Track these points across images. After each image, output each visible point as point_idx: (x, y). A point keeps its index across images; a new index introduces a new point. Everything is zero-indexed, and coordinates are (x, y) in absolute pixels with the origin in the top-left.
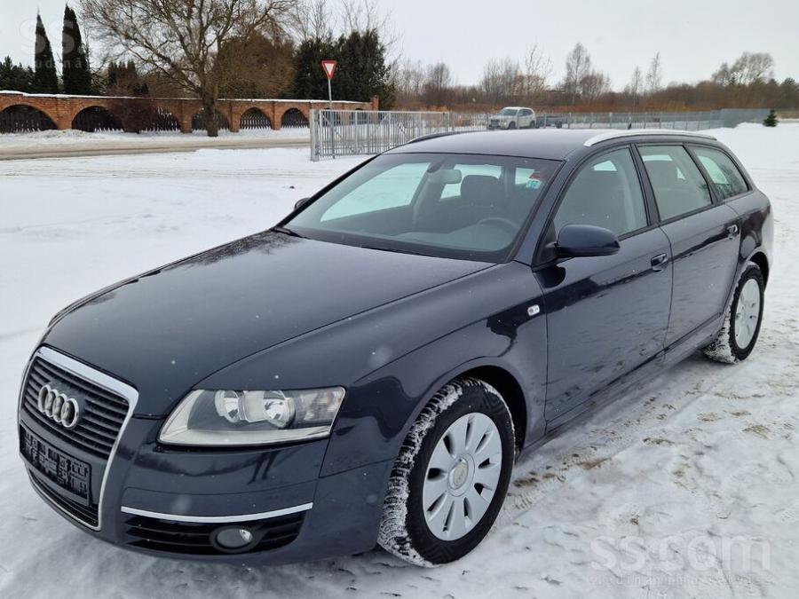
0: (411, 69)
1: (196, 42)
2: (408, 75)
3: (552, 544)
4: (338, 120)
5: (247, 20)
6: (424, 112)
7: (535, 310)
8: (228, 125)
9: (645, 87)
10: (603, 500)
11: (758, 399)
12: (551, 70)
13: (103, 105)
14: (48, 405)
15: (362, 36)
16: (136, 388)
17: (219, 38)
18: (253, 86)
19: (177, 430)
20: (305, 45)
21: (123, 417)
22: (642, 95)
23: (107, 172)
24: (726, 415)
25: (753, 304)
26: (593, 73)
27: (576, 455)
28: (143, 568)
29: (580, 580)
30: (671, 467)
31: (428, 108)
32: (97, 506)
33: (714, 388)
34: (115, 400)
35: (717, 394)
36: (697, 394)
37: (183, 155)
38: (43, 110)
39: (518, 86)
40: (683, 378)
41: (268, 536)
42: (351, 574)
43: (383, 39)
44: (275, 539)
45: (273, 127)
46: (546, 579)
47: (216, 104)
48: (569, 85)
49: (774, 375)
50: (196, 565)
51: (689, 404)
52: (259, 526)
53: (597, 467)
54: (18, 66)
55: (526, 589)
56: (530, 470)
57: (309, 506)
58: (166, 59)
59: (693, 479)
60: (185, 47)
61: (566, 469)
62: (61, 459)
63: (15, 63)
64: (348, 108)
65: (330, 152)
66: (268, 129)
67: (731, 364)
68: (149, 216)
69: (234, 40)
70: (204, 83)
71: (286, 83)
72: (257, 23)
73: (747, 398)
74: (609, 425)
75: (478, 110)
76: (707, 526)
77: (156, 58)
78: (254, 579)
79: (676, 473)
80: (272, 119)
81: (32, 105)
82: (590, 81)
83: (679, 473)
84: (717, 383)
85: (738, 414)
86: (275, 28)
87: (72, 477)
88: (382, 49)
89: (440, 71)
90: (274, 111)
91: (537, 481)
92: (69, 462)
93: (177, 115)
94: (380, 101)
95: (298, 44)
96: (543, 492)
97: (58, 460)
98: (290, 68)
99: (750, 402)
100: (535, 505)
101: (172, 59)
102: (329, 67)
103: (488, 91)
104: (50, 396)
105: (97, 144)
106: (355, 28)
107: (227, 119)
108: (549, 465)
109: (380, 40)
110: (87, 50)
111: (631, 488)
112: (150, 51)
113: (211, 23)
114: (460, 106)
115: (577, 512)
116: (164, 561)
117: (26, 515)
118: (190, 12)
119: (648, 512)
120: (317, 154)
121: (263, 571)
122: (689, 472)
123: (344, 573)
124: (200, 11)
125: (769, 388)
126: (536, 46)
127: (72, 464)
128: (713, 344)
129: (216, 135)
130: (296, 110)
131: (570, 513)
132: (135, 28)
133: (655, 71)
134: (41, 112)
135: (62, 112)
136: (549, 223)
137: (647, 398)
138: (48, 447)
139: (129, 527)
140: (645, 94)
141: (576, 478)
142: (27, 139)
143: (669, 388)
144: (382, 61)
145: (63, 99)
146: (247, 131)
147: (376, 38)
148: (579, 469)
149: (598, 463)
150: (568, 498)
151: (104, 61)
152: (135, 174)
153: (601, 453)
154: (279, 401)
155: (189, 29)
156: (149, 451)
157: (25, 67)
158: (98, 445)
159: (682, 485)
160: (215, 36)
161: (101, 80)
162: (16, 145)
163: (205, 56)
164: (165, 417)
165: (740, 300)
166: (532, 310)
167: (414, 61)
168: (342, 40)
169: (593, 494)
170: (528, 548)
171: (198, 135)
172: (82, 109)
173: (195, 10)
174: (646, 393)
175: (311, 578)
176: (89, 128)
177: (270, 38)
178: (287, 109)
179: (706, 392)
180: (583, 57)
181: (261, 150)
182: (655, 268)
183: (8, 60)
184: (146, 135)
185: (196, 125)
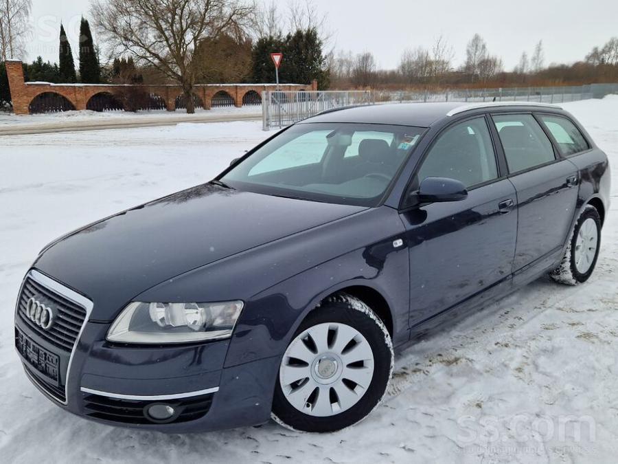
0: (343, 58)
1: (178, 42)
2: (341, 62)
3: (412, 422)
4: (284, 99)
5: (216, 24)
6: (353, 91)
7: (399, 243)
8: (202, 105)
9: (530, 68)
10: (456, 389)
11: (591, 312)
12: (453, 56)
13: (109, 91)
14: (33, 312)
15: (304, 33)
16: (92, 300)
17: (195, 39)
18: (221, 74)
19: (121, 331)
20: (261, 42)
21: (82, 321)
22: (528, 74)
23: (110, 142)
24: (564, 325)
25: (592, 238)
26: (488, 56)
27: (440, 355)
28: (103, 434)
29: (430, 449)
30: (514, 365)
31: (356, 88)
32: (64, 387)
33: (557, 304)
34: (77, 309)
35: (559, 309)
36: (543, 309)
37: (167, 128)
38: (64, 95)
39: (428, 69)
40: (533, 297)
41: (186, 411)
42: (256, 441)
43: (321, 36)
44: (192, 414)
45: (236, 104)
46: (404, 448)
47: (194, 88)
48: (469, 67)
49: (607, 294)
50: (142, 433)
51: (535, 316)
52: (179, 404)
53: (454, 364)
54: (47, 63)
55: (388, 455)
56: (402, 366)
57: (216, 389)
58: (156, 56)
59: (530, 374)
60: (169, 46)
61: (430, 366)
62: (41, 352)
63: (45, 61)
64: (293, 89)
65: (278, 123)
66: (233, 107)
67: (574, 285)
68: (136, 174)
69: (207, 39)
70: (184, 72)
71: (246, 72)
72: (224, 26)
73: (583, 311)
74: (469, 332)
75: (395, 89)
76: (537, 410)
77: (148, 54)
78: (183, 443)
79: (517, 369)
80: (235, 99)
81: (58, 92)
82: (486, 64)
83: (519, 370)
84: (560, 300)
85: (573, 324)
86: (237, 29)
87: (48, 365)
88: (320, 43)
89: (366, 59)
90: (237, 93)
91: (407, 374)
92: (45, 354)
93: (164, 98)
94: (318, 84)
95: (255, 41)
96: (410, 382)
97: (38, 353)
98: (249, 60)
99: (584, 315)
100: (404, 392)
101: (160, 55)
102: (277, 59)
103: (404, 73)
104: (34, 306)
105: (104, 121)
106: (300, 27)
107: (201, 100)
108: (418, 362)
109: (318, 36)
110: (98, 50)
111: (480, 381)
112: (144, 49)
113: (189, 27)
114: (383, 85)
115: (435, 399)
116: (119, 429)
117: (24, 394)
118: (173, 18)
119: (490, 399)
120: (268, 125)
121: (191, 438)
122: (527, 369)
123: (251, 440)
124: (181, 18)
125: (602, 304)
126: (441, 38)
127: (48, 355)
128: (558, 270)
129: (193, 112)
130: (254, 92)
131: (429, 399)
132: (132, 32)
133: (538, 54)
134: (63, 97)
135: (79, 97)
136: (414, 175)
137: (502, 312)
138: (32, 343)
139: (87, 402)
140: (531, 72)
141: (437, 372)
142: (53, 118)
143: (521, 304)
144: (320, 52)
145: (79, 87)
146: (216, 108)
147: (315, 35)
148: (441, 365)
149: (456, 360)
150: (430, 387)
151: (110, 58)
152: (131, 143)
153: (459, 353)
154: (195, 311)
155: (173, 31)
156: (99, 347)
157: (52, 64)
158: (65, 342)
159: (521, 379)
160: (193, 37)
161: (108, 72)
162: (44, 123)
163: (184, 52)
164: (111, 322)
165: (579, 236)
166: (396, 244)
167: (346, 52)
168: (289, 37)
169: (449, 384)
170: (393, 424)
171: (180, 112)
172: (93, 94)
173: (177, 17)
174: (501, 308)
175: (226, 443)
176: (99, 109)
177: (233, 37)
178: (247, 91)
179: (550, 307)
180: (480, 45)
181: (226, 123)
182: (502, 210)
183: (40, 59)
184: (142, 113)
185: (178, 105)
